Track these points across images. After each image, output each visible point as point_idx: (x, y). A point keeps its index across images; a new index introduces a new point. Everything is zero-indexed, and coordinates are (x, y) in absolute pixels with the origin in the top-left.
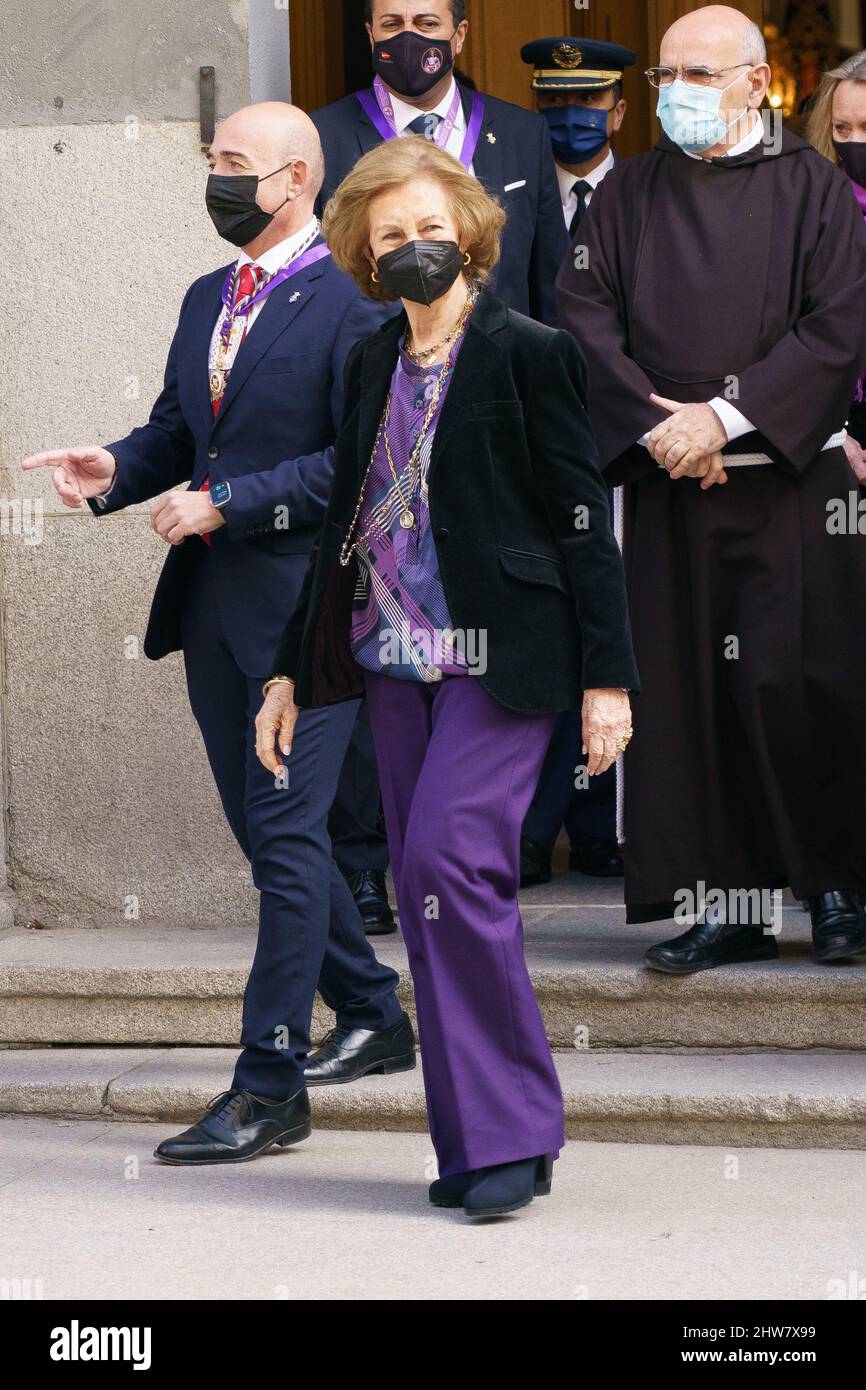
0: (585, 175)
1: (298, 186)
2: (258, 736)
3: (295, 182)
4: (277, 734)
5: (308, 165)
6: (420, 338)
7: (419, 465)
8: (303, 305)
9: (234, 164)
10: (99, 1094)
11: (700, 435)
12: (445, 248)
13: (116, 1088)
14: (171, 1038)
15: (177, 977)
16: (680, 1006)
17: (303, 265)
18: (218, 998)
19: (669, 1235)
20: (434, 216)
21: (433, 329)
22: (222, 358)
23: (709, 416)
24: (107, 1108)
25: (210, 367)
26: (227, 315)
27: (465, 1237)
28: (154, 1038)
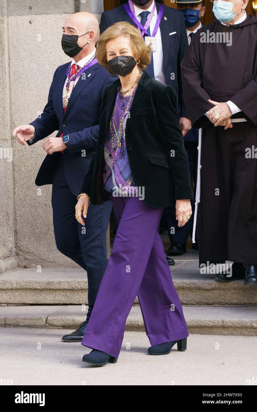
0: (193, 31)
1: (91, 39)
2: (76, 212)
3: (90, 38)
4: (82, 211)
5: (94, 32)
6: (124, 87)
7: (123, 128)
8: (92, 78)
9: (71, 31)
10: (44, 320)
11: (223, 113)
12: (128, 58)
13: (49, 318)
14: (67, 302)
15: (69, 283)
16: (227, 292)
17: (92, 65)
18: (82, 290)
19: (224, 364)
20: (124, 48)
21: (128, 83)
22: (67, 95)
23: (226, 106)
24: (47, 324)
25: (63, 97)
26: (68, 81)
27: (159, 364)
28: (62, 302)
